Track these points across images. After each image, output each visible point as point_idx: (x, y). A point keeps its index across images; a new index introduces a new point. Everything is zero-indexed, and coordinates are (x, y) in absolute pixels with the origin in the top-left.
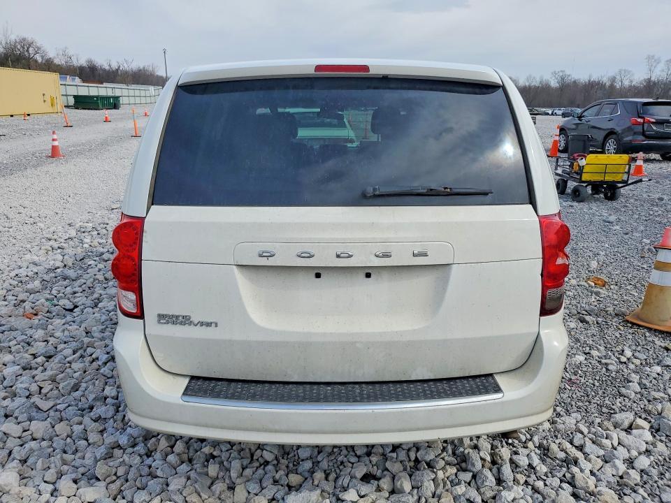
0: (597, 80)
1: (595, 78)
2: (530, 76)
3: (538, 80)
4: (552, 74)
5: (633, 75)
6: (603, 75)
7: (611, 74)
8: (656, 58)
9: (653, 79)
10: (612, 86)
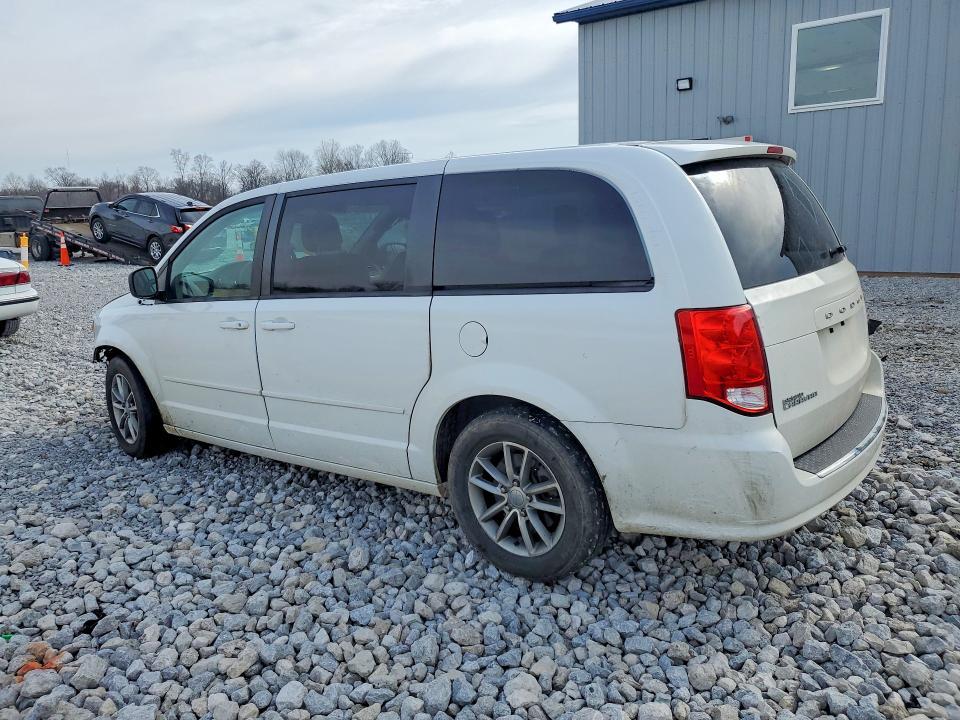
0: (114, 181)
1: (112, 178)
2: (12, 174)
3: (27, 180)
4: (46, 171)
5: (157, 174)
6: (122, 174)
7: (131, 173)
8: (183, 153)
9: (186, 179)
10: (136, 188)
